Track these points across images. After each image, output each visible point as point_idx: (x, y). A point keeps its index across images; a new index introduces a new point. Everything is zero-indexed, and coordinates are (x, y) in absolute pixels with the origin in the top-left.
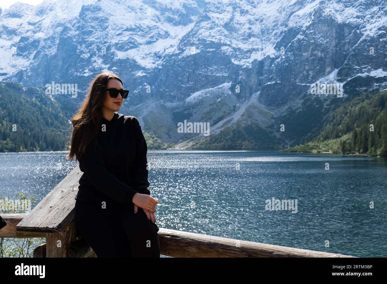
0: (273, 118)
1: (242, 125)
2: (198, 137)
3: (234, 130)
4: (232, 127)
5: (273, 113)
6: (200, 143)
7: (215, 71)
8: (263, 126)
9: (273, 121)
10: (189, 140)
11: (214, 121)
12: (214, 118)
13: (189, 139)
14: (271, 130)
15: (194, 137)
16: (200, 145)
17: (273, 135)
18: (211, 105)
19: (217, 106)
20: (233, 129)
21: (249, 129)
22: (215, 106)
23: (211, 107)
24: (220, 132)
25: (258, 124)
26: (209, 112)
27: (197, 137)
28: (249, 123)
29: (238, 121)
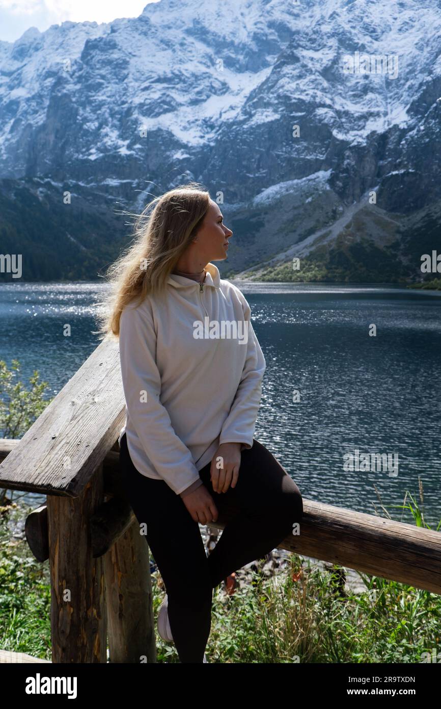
0: (398, 232)
1: (346, 242)
2: (273, 262)
3: (332, 250)
4: (330, 246)
5: (398, 224)
6: (276, 272)
7: (304, 151)
8: (381, 245)
9: (398, 236)
10: (259, 266)
11: (299, 235)
12: (300, 231)
13: (258, 264)
14: (393, 252)
15: (266, 261)
16: (275, 275)
17: (397, 260)
18: (295, 208)
19: (306, 210)
20: (331, 248)
21: (357, 250)
22: (301, 211)
23: (296, 212)
24: (308, 254)
25: (372, 241)
26: (292, 221)
27: (270, 261)
28: (358, 240)
29: (340, 236)
